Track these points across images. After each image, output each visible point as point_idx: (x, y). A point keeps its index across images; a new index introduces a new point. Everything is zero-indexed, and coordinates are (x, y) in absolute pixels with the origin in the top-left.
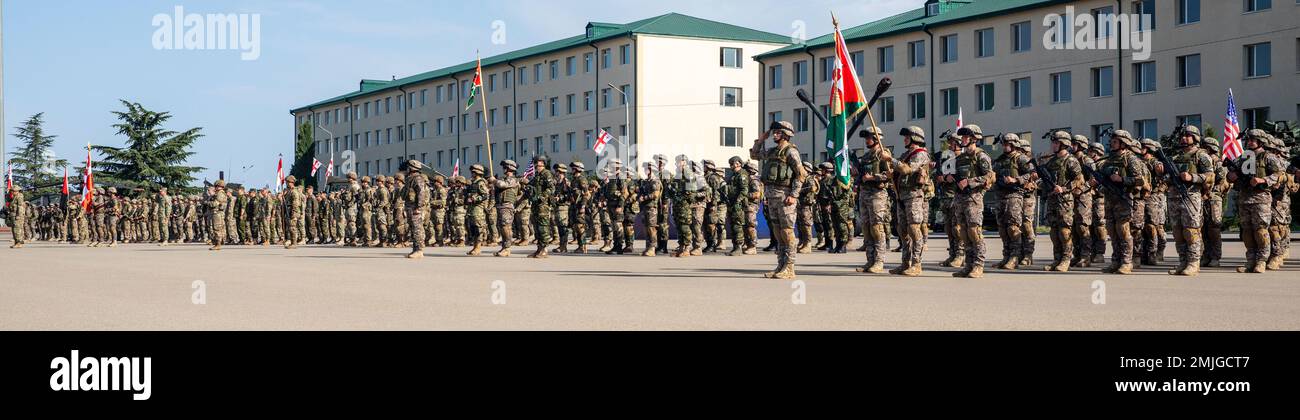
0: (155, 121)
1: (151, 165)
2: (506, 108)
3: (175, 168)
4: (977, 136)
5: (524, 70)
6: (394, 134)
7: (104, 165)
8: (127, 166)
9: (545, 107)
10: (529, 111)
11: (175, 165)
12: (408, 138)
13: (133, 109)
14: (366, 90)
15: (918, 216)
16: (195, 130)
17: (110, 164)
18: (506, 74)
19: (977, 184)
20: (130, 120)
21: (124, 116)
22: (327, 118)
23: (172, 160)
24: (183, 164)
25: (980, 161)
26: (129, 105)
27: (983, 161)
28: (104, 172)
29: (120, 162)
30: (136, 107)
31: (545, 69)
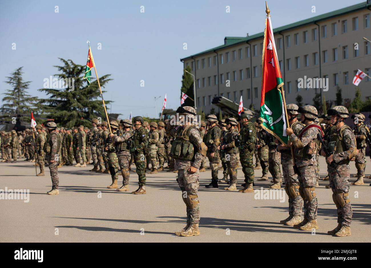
0: (80, 72)
1: (78, 100)
2: (314, 54)
3: (94, 102)
4: (342, 116)
5: (325, 28)
6: (244, 73)
7: (49, 101)
8: (64, 101)
9: (339, 53)
10: (329, 56)
11: (94, 100)
12: (253, 76)
13: (67, 64)
14: (228, 44)
15: (310, 181)
16: (106, 76)
17: (54, 100)
18: (314, 30)
19: (341, 159)
20: (65, 71)
21: (62, 68)
22: (203, 64)
23: (92, 96)
24: (99, 99)
25: (346, 137)
26: (64, 61)
27: (347, 137)
28: (50, 106)
29: (59, 99)
30: (69, 62)
31: (338, 26)
